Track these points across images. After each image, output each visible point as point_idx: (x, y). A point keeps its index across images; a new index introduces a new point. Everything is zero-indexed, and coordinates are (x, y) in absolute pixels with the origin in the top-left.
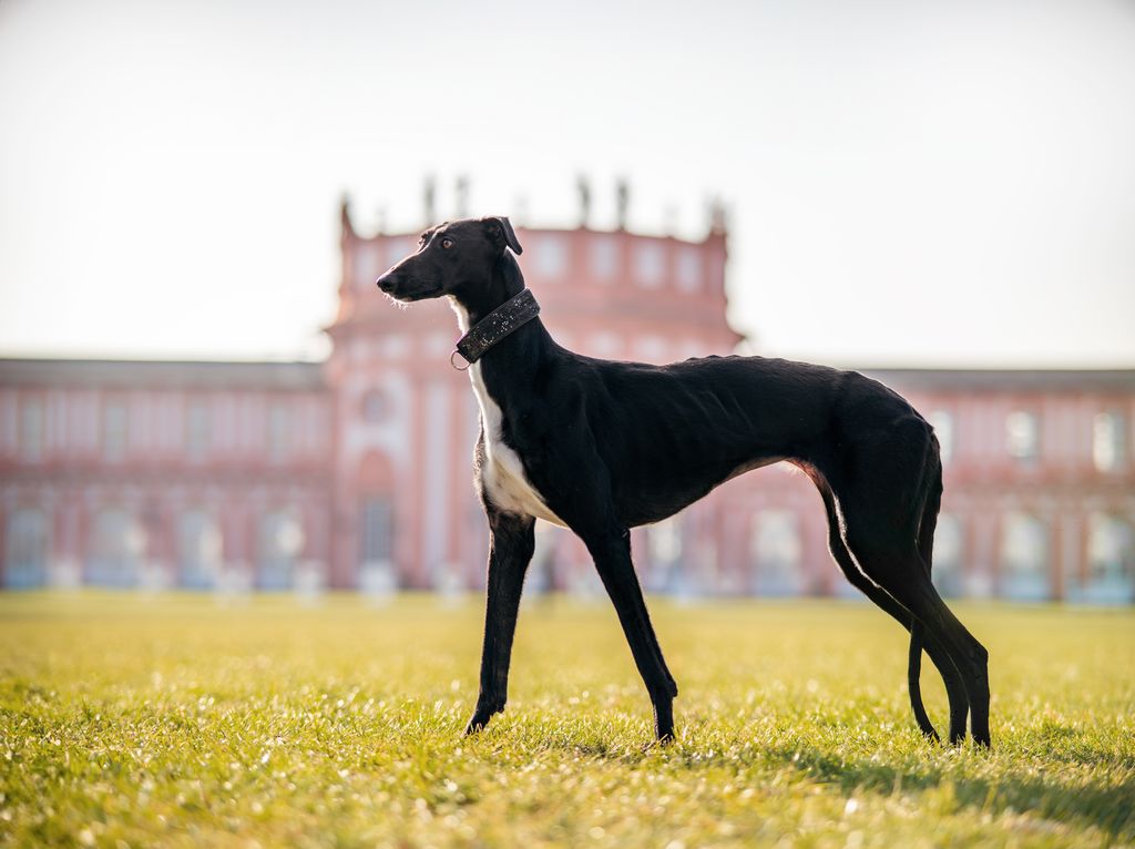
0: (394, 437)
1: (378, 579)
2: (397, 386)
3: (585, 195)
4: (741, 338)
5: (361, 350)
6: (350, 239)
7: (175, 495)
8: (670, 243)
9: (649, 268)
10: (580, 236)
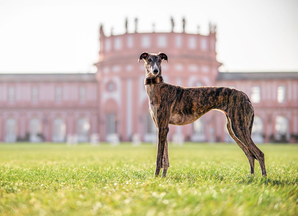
0: (117, 96)
1: (113, 138)
2: (117, 80)
3: (173, 24)
4: (221, 64)
5: (106, 70)
6: (103, 37)
7: (53, 114)
8: (198, 36)
9: (192, 44)
10: (171, 35)
